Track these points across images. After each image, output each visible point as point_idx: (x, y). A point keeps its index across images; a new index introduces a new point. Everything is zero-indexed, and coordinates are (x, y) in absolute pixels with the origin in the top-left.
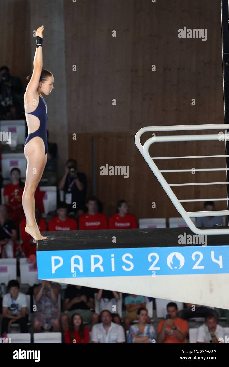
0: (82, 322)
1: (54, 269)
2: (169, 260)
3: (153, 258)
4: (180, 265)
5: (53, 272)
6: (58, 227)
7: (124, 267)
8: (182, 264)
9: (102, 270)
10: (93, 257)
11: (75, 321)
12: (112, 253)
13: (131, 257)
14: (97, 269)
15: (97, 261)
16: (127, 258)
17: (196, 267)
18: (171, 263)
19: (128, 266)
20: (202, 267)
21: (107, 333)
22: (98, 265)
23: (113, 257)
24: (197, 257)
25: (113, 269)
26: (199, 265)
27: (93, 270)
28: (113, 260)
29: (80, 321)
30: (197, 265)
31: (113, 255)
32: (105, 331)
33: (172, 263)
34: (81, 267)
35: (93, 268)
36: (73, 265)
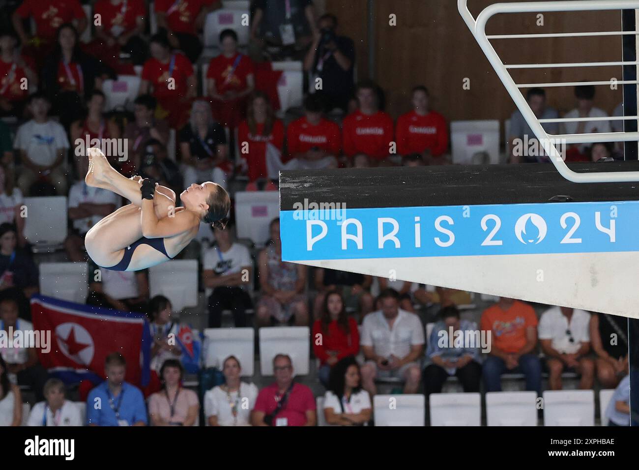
0: (344, 307)
1: (310, 242)
2: (520, 227)
3: (491, 224)
4: (539, 237)
5: (310, 248)
6: (304, 137)
7: (437, 240)
8: (543, 233)
9: (398, 245)
10: (381, 221)
11: (331, 306)
12: (417, 215)
13: (451, 221)
14: (389, 243)
15: (388, 228)
16: (444, 224)
17: (567, 240)
18: (522, 231)
19: (445, 238)
20: (579, 241)
21: (391, 328)
22: (391, 236)
23: (417, 222)
24: (570, 222)
25: (418, 244)
26: (572, 237)
27: (381, 246)
28: (418, 227)
29: (339, 306)
30: (570, 236)
31: (417, 219)
32: (387, 326)
33: (524, 232)
34: (359, 241)
35: (382, 241)
36: (345, 237)
